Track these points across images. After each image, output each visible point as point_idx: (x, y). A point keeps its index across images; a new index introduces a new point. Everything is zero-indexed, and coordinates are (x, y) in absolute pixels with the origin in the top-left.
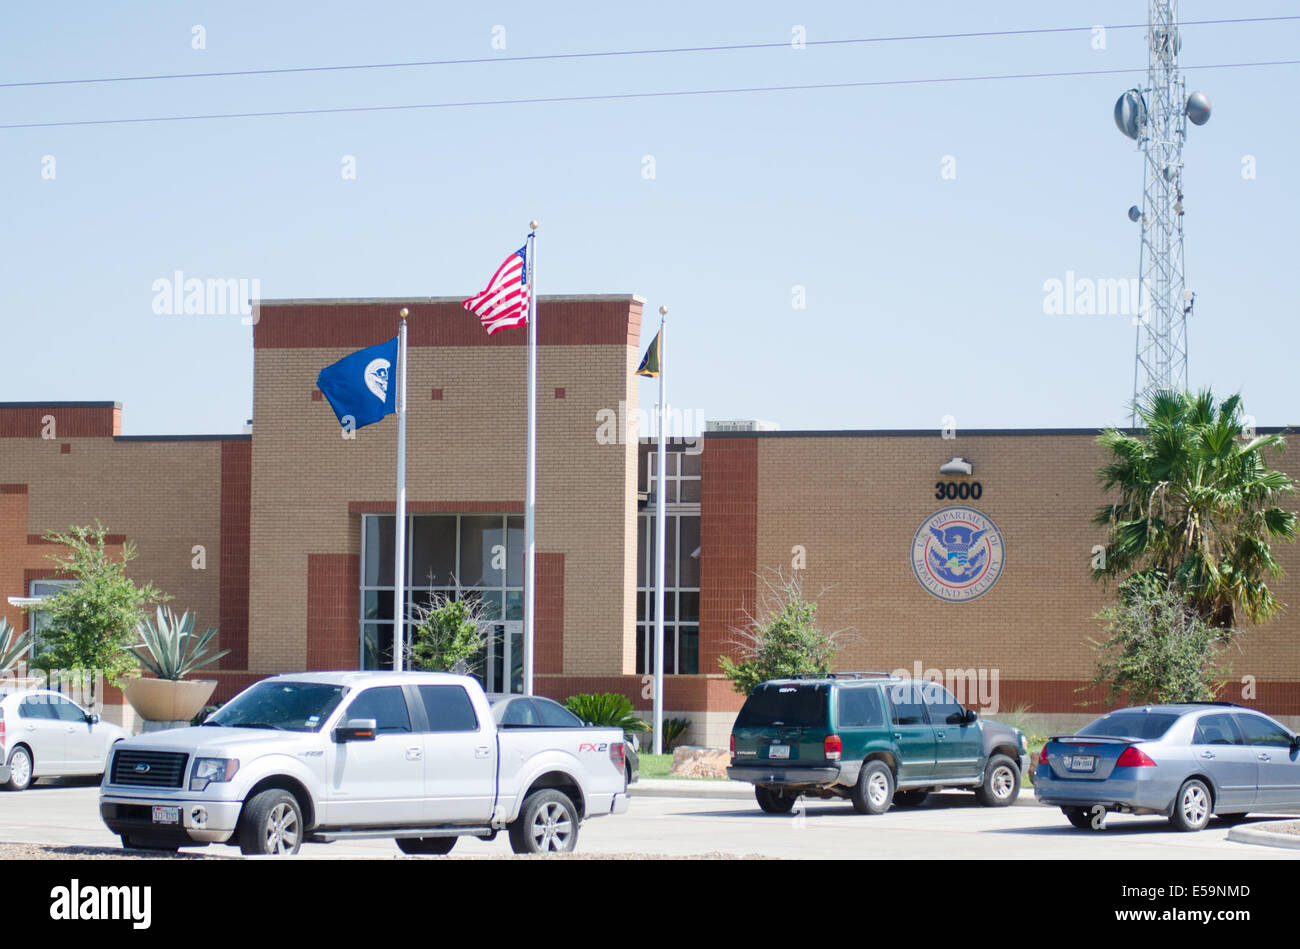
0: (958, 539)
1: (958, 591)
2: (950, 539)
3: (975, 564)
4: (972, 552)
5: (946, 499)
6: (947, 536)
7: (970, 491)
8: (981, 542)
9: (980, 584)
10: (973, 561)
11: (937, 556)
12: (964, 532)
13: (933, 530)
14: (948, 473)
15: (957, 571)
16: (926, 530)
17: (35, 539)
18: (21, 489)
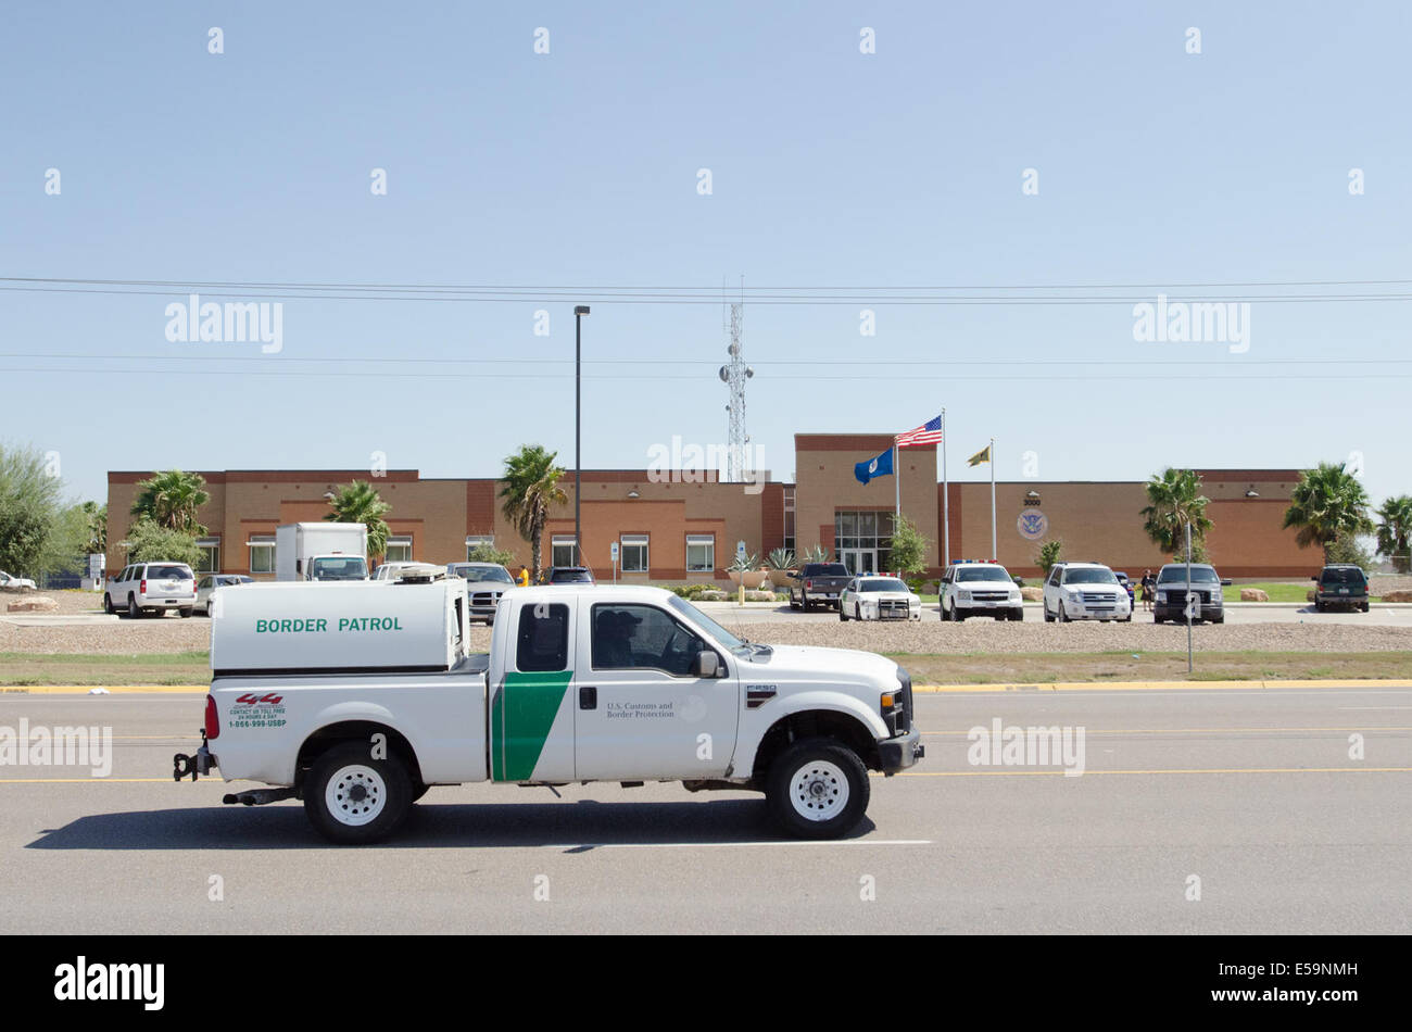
0: (1033, 519)
1: (1033, 537)
2: (1030, 520)
4: (1037, 523)
5: (1029, 506)
7: (1037, 502)
8: (1041, 520)
9: (1040, 534)
10: (1038, 526)
11: (1025, 525)
12: (1035, 516)
13: (1024, 517)
14: (1031, 496)
15: (1032, 530)
16: (1021, 516)
17: (688, 520)
18: (683, 502)
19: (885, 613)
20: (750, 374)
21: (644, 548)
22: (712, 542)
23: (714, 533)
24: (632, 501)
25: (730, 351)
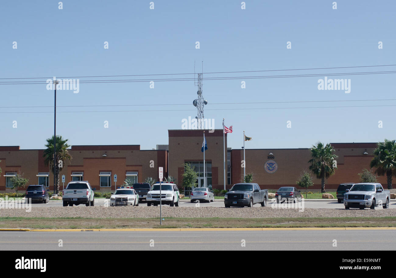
0: (271, 165)
1: (271, 172)
2: (270, 165)
3: (274, 168)
4: (273, 166)
5: (269, 159)
6: (270, 164)
7: (273, 158)
8: (274, 165)
9: (274, 171)
10: (273, 168)
11: (268, 167)
12: (272, 164)
13: (268, 163)
14: (270, 155)
15: (271, 169)
16: (266, 163)
17: (127, 166)
18: (125, 158)
19: (118, 203)
20: (206, 103)
21: (110, 177)
22: (136, 175)
23: (137, 171)
24: (104, 158)
25: (198, 93)
